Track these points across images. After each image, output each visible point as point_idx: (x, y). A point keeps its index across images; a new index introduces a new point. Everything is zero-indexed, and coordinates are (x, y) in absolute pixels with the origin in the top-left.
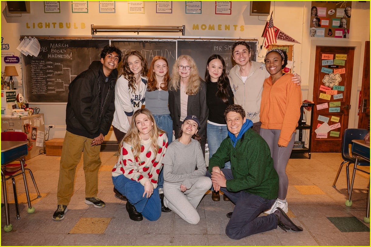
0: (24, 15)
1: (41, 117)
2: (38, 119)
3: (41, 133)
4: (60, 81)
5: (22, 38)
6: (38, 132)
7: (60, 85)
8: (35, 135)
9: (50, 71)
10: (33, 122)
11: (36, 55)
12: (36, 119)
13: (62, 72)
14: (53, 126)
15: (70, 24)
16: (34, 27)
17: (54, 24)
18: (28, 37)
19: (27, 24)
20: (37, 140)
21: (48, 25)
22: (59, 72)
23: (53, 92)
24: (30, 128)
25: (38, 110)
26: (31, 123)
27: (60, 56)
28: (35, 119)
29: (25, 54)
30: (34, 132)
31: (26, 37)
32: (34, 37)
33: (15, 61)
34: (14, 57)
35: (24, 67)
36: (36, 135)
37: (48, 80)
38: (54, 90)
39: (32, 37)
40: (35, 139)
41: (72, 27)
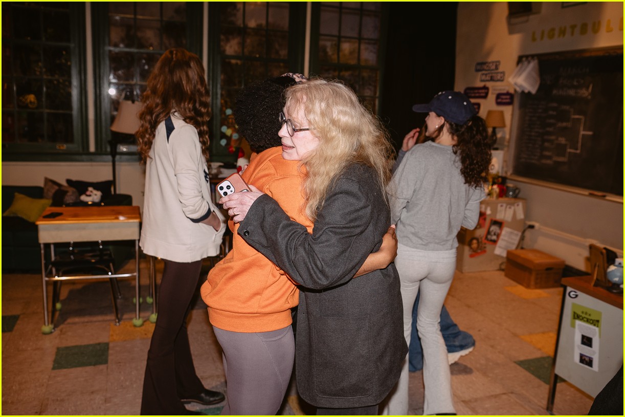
0: (532, 17)
1: (518, 205)
2: (510, 208)
3: (511, 233)
4: (562, 140)
5: (520, 60)
6: (506, 231)
7: (561, 150)
8: (495, 234)
9: (552, 121)
10: (494, 211)
11: (534, 91)
12: (504, 207)
13: (569, 125)
14: (537, 225)
15: (599, 23)
16: (542, 38)
17: (573, 27)
18: (527, 57)
19: (534, 33)
20: (500, 243)
21: (563, 32)
22: (564, 124)
23: (549, 162)
24: (485, 219)
25: (517, 191)
26: (488, 212)
27: (572, 92)
28: (502, 206)
29: (518, 89)
30: (494, 228)
31: (524, 59)
32: (536, 58)
33: (508, 101)
34: (508, 94)
35: (517, 112)
36: (498, 236)
37: (546, 137)
38: (549, 158)
39: (533, 56)
40: (495, 242)
41: (603, 29)
